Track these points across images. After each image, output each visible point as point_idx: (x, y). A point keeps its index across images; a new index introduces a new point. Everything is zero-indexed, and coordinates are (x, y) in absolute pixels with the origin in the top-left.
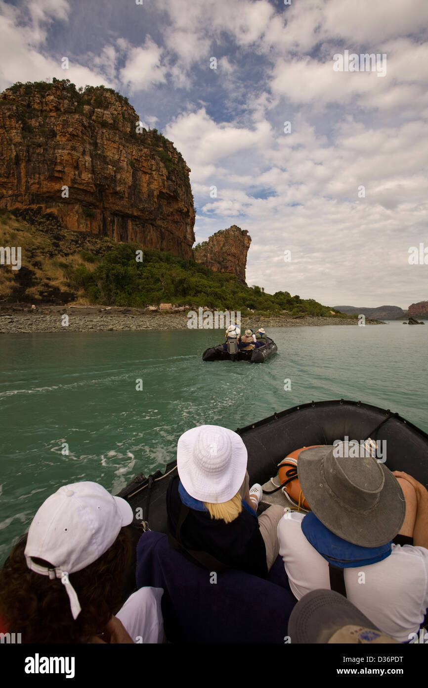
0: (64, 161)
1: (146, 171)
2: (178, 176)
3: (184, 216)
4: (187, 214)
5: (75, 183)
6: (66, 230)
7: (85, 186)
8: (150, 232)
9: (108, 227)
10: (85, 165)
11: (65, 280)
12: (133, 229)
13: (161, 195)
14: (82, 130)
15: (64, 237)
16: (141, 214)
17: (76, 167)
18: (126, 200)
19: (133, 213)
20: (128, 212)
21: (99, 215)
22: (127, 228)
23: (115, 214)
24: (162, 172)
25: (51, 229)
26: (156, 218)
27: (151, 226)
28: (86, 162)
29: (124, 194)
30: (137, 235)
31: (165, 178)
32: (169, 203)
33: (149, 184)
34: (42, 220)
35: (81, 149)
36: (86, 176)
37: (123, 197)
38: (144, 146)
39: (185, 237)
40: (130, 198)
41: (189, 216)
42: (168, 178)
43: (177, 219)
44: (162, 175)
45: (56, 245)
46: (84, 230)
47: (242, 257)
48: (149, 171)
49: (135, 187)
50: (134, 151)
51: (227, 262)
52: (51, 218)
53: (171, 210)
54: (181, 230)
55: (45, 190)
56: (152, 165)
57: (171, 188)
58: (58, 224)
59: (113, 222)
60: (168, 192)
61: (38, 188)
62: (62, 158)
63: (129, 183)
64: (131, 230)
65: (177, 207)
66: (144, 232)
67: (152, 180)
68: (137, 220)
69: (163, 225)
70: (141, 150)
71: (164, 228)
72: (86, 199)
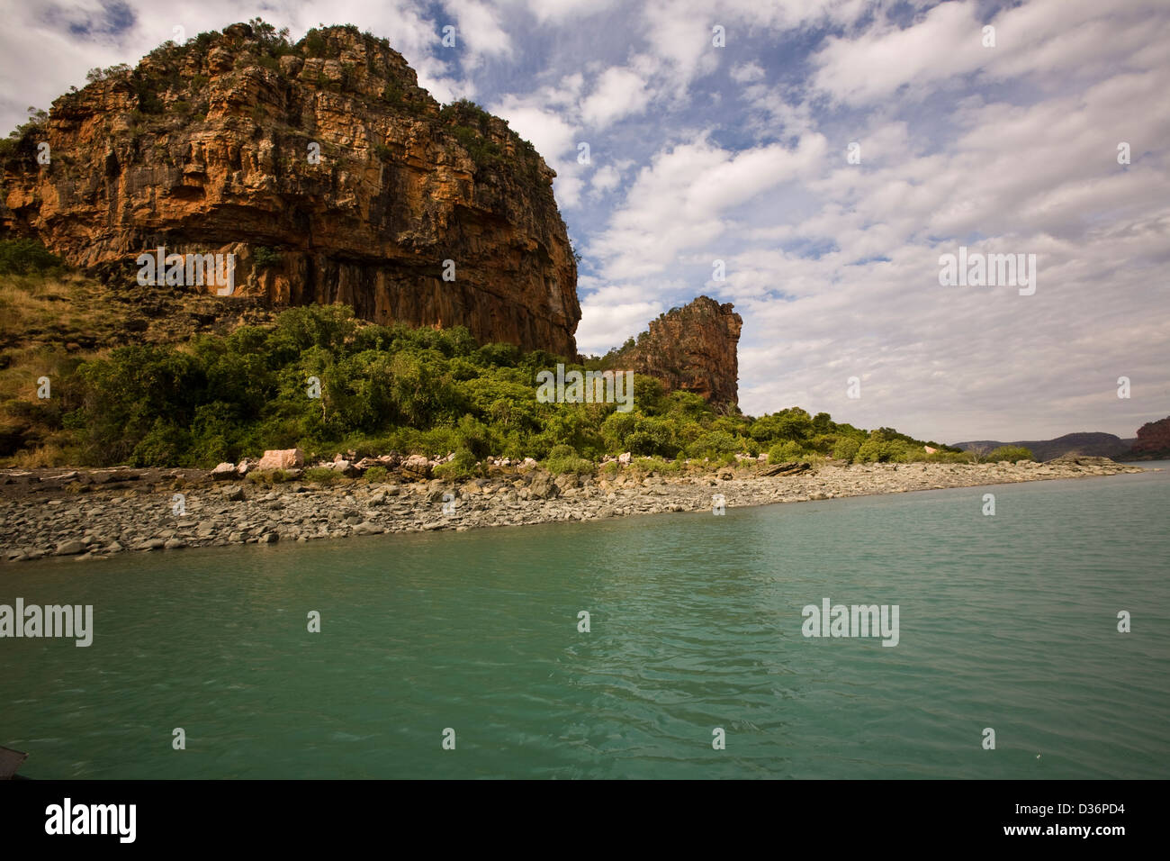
0: (207, 154)
1: (421, 166)
2: (509, 175)
3: (536, 262)
4: (542, 255)
5: (230, 196)
7: (252, 200)
8: (433, 294)
9: (320, 288)
10: (255, 156)
12: (388, 289)
13: (459, 214)
14: (260, 92)
15: (176, 309)
16: (405, 255)
17: (235, 163)
18: (366, 225)
19: (384, 254)
20: (374, 252)
21: (296, 264)
22: (374, 289)
23: (339, 259)
24: (462, 166)
28: (259, 150)
29: (359, 213)
30: (397, 301)
31: (469, 177)
32: (487, 232)
33: (427, 192)
35: (250, 127)
36: (256, 180)
37: (357, 222)
38: (415, 117)
39: (545, 307)
40: (374, 220)
42: (478, 179)
43: (511, 265)
44: (461, 172)
46: (246, 295)
47: (724, 356)
48: (430, 167)
49: (390, 201)
50: (390, 129)
51: (690, 369)
53: (492, 246)
54: (527, 291)
55: (164, 217)
56: (436, 154)
57: (485, 198)
59: (336, 278)
60: (478, 206)
61: (151, 215)
62: (204, 147)
63: (372, 190)
64: (382, 293)
65: (508, 239)
66: (417, 296)
67: (436, 183)
68: (397, 269)
69: (471, 280)
70: (408, 126)
71: (475, 285)
72: (259, 229)
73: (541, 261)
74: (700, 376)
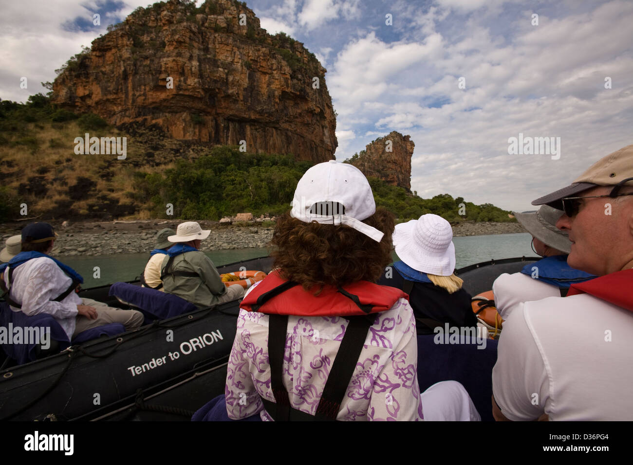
0: (169, 69)
1: (266, 71)
2: (306, 74)
3: (318, 118)
4: (322, 115)
5: (181, 90)
6: (170, 140)
7: (191, 92)
8: (272, 136)
9: (221, 134)
10: (191, 69)
12: (252, 134)
13: (284, 96)
14: (190, 36)
15: (163, 146)
16: (260, 117)
17: (182, 73)
18: (241, 103)
19: (250, 117)
20: (245, 116)
21: (210, 122)
22: (245, 134)
23: (229, 119)
24: (285, 70)
25: (152, 139)
26: (279, 120)
27: (274, 130)
28: (192, 66)
29: (239, 97)
30: (256, 140)
31: (288, 76)
32: (296, 104)
33: (269, 85)
34: (144, 131)
35: (188, 55)
36: (192, 81)
37: (237, 101)
38: (262, 45)
39: (322, 141)
40: (245, 100)
41: (326, 118)
42: (292, 77)
44: (285, 74)
45: (150, 155)
46: (191, 138)
47: (404, 163)
48: (270, 71)
49: (252, 90)
50: (251, 52)
51: (387, 170)
52: (154, 129)
53: (299, 111)
54: (314, 133)
55: (150, 100)
56: (272, 64)
57: (297, 87)
58: (161, 134)
59: (228, 128)
60: (293, 91)
61: (144, 100)
62: (167, 66)
63: (244, 84)
64: (249, 136)
65: (306, 107)
66: (265, 137)
67: (273, 80)
68: (256, 124)
69: (289, 128)
70: (259, 50)
71: (291, 131)
72: (193, 106)
73: (320, 118)
74: (392, 174)
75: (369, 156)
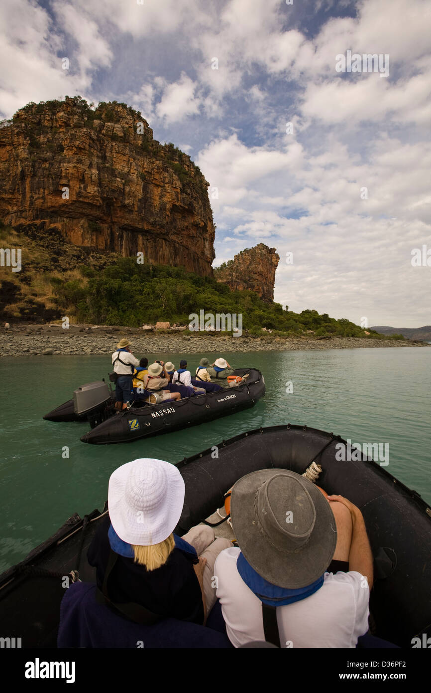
0: (70, 175)
1: (158, 184)
2: (194, 189)
3: (201, 231)
4: (204, 228)
5: (80, 197)
6: (69, 245)
7: (91, 199)
8: (162, 247)
9: (116, 242)
10: (91, 177)
11: (54, 296)
12: (143, 244)
13: (174, 208)
14: (90, 143)
15: (65, 252)
16: (153, 229)
17: (82, 180)
18: (136, 213)
19: (143, 227)
20: (138, 226)
21: (106, 230)
22: (137, 243)
23: (124, 228)
24: (176, 184)
25: (53, 244)
26: (169, 233)
27: (163, 241)
28: (92, 174)
29: (134, 207)
30: (147, 250)
31: (179, 191)
32: (184, 217)
33: (161, 197)
34: (44, 235)
35: (88, 162)
36: (92, 189)
38: (156, 158)
39: (203, 253)
40: (139, 211)
41: (207, 231)
42: (182, 191)
43: (193, 234)
44: (176, 188)
45: (55, 260)
46: (89, 245)
47: (269, 275)
48: (162, 184)
49: (146, 201)
50: (146, 164)
51: (253, 281)
52: (53, 233)
53: (186, 224)
54: (198, 245)
55: (49, 204)
56: (165, 177)
57: (186, 201)
58: (61, 239)
59: (121, 237)
60: (182, 205)
61: (43, 203)
62: (68, 171)
63: (139, 196)
64: (141, 245)
65: (193, 221)
66: (156, 247)
67: (165, 193)
68: (148, 234)
69: (177, 240)
70: (153, 163)
71: (178, 243)
72: (92, 213)
73: (203, 230)
74: (258, 285)
75: (237, 266)
